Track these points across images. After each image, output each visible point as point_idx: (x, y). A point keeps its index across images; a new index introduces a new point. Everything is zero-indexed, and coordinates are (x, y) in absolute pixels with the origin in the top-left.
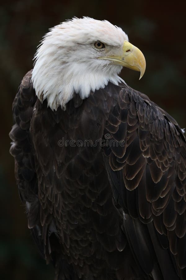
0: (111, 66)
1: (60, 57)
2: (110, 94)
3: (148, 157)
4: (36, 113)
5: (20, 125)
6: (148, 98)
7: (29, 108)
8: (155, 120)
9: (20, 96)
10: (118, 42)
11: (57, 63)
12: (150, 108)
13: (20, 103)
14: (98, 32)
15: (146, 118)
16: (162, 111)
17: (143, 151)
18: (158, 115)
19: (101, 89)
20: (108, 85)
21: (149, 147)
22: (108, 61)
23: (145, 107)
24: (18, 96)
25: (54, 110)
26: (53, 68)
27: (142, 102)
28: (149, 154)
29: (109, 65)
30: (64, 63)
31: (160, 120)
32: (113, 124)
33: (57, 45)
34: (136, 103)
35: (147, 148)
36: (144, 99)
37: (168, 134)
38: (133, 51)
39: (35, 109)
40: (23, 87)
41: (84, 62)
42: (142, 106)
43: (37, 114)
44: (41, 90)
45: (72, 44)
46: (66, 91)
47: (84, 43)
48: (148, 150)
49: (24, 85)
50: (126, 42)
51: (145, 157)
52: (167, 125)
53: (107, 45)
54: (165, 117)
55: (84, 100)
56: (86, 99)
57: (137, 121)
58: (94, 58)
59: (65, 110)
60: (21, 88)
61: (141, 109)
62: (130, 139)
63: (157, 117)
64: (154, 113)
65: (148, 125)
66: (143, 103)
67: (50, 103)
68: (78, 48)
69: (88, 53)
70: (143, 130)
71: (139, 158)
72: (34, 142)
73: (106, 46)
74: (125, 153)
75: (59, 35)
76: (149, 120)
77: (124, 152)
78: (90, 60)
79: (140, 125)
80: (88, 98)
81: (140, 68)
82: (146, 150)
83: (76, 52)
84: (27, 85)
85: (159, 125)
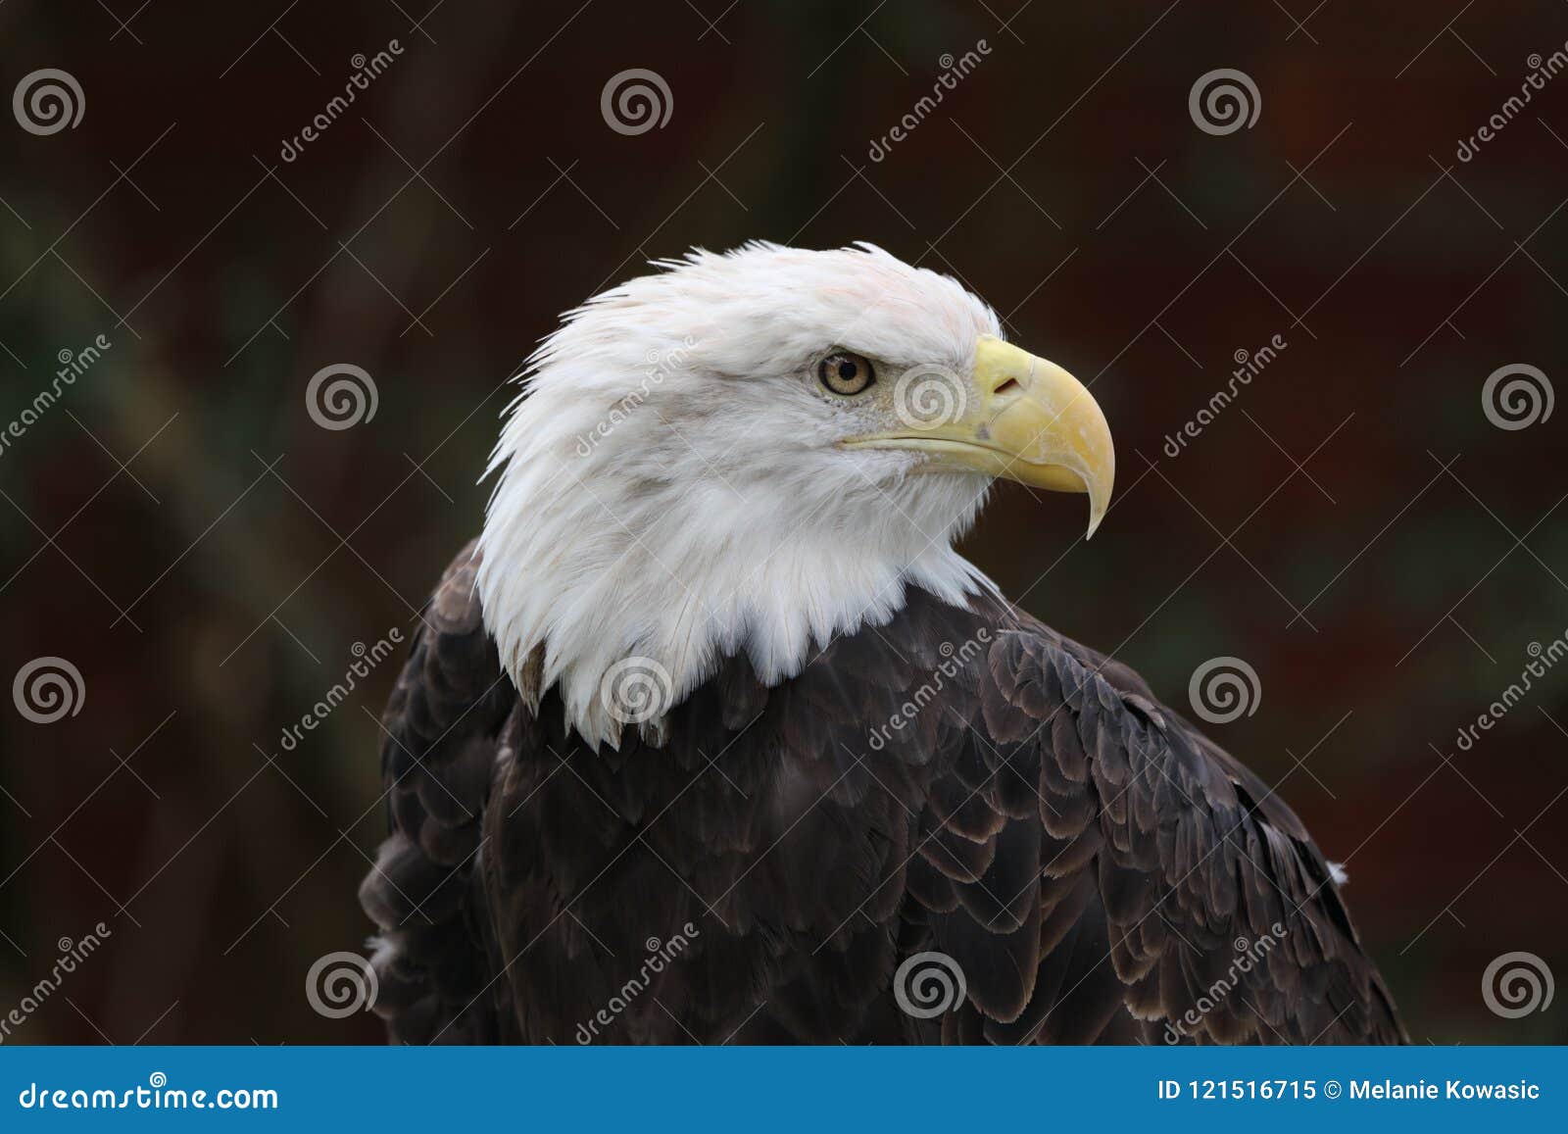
0: (918, 484)
1: (626, 457)
2: (923, 656)
3: (1154, 1017)
4: (510, 774)
5: (425, 842)
6: (1145, 687)
7: (475, 746)
8: (1186, 808)
9: (426, 678)
10: (947, 340)
11: (611, 489)
12: (1157, 742)
13: (421, 714)
14: (827, 300)
15: (1141, 801)
16: (1221, 760)
17: (1130, 982)
18: (1203, 780)
19: (867, 629)
20: (906, 610)
21: (1158, 960)
22: (898, 454)
23: (1132, 733)
24: (411, 676)
25: (604, 745)
26: (584, 516)
27: (1112, 708)
28: (1162, 1003)
29: (907, 475)
30: (648, 486)
31: (1217, 810)
32: (964, 829)
33: (604, 389)
34: (1077, 714)
35: (1151, 965)
36: (1120, 689)
37: (1259, 889)
38: (1030, 381)
39: (505, 752)
40: (441, 628)
41: (764, 475)
42: (1114, 729)
43: (515, 779)
44: (528, 643)
45: (688, 383)
46: (666, 642)
47: (759, 372)
48: (1152, 977)
49: (449, 617)
50: (988, 340)
51: (1138, 1016)
52: (1251, 836)
53: (887, 367)
54: (1242, 795)
55: (773, 690)
56: (787, 683)
57: (1093, 811)
58: (820, 448)
59: (660, 744)
60: (428, 633)
61: (1108, 751)
62: (1059, 912)
63: (1199, 794)
64: (1182, 770)
65: (1151, 835)
66: (1119, 712)
67: (576, 706)
68: (721, 400)
69: (783, 421)
70: (1125, 866)
71: (1106, 1021)
72: (502, 936)
73: (879, 373)
74: (1030, 996)
75: (610, 339)
76: (1154, 808)
77: (1028, 988)
78: (803, 457)
79: (1111, 838)
80: (800, 678)
81: (1082, 469)
82: (1141, 976)
83: (712, 426)
84: (466, 616)
85: (1208, 834)
